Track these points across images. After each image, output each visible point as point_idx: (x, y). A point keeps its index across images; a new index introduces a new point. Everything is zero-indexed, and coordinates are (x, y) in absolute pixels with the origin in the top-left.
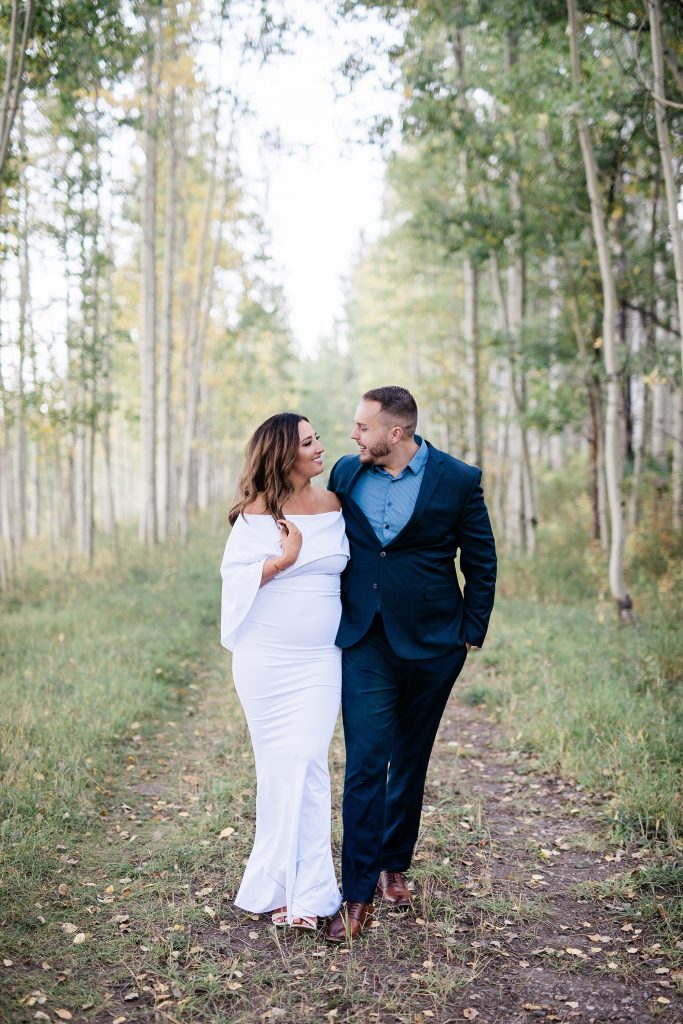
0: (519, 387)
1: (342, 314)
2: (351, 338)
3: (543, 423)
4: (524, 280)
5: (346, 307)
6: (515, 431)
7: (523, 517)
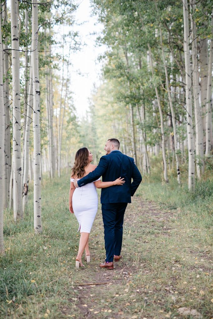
0: (144, 135)
1: (89, 110)
2: (92, 117)
3: (150, 144)
4: (145, 109)
5: (90, 107)
6: (144, 146)
7: (147, 167)
